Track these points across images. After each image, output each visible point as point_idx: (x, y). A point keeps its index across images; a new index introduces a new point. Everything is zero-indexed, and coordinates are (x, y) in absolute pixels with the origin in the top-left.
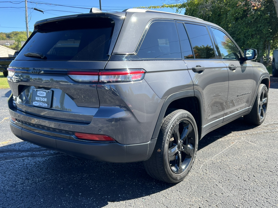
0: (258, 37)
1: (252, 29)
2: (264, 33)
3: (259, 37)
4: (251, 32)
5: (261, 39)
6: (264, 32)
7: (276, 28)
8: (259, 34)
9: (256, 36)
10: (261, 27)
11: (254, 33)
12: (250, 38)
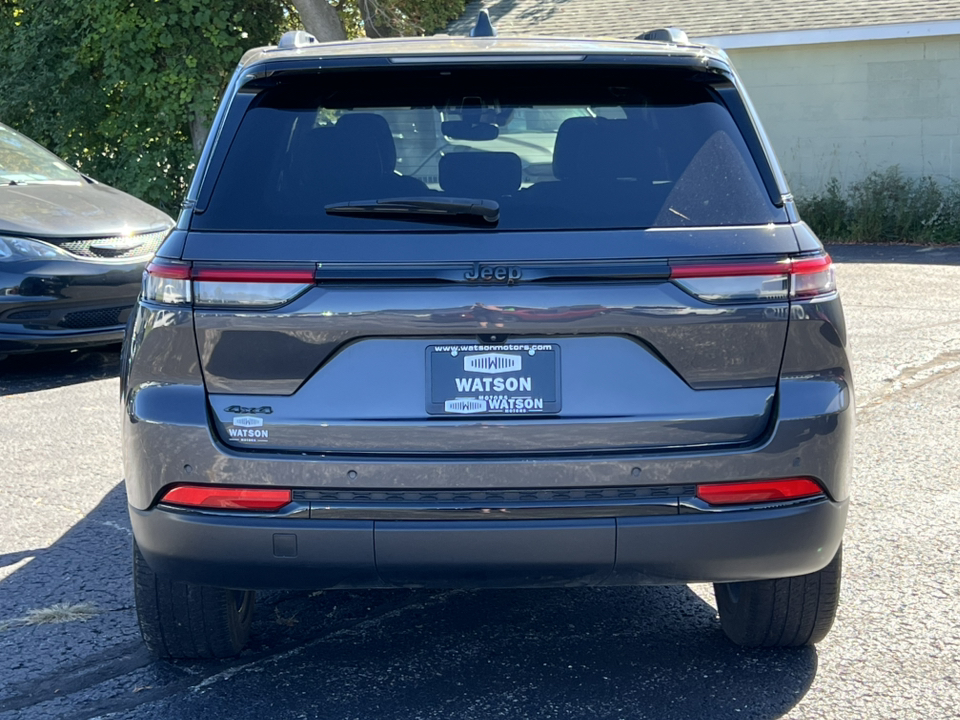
0: (188, 62)
1: (155, 20)
2: (216, 44)
3: (195, 61)
4: (151, 35)
5: (206, 76)
6: (213, 39)
7: (260, 24)
8: (189, 51)
9: (180, 60)
10: (198, 15)
11: (166, 42)
12: (148, 69)
